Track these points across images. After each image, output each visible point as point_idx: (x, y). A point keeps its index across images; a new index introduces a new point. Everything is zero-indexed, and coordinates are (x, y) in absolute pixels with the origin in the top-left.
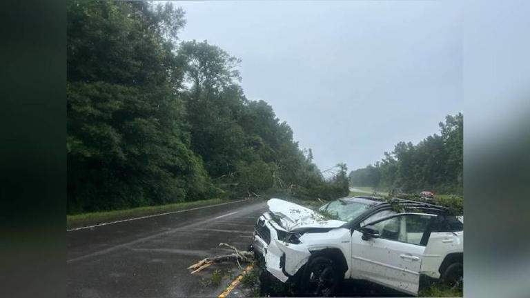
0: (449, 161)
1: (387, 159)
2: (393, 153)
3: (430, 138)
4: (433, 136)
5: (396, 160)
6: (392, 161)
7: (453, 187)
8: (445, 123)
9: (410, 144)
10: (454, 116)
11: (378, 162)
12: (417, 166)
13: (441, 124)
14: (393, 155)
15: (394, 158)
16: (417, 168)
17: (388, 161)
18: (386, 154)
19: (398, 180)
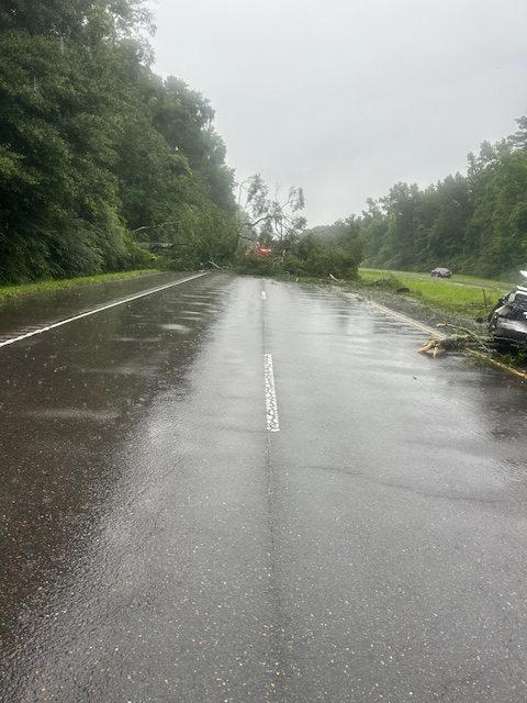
0: (473, 220)
1: (371, 211)
2: (381, 200)
3: (449, 180)
4: (454, 176)
5: (385, 213)
6: (377, 215)
7: (470, 262)
8: (477, 155)
9: (414, 187)
10: (493, 143)
11: (353, 216)
12: (421, 226)
13: (471, 157)
14: (381, 205)
15: (381, 210)
16: (421, 229)
17: (372, 215)
18: (370, 202)
19: (386, 248)
